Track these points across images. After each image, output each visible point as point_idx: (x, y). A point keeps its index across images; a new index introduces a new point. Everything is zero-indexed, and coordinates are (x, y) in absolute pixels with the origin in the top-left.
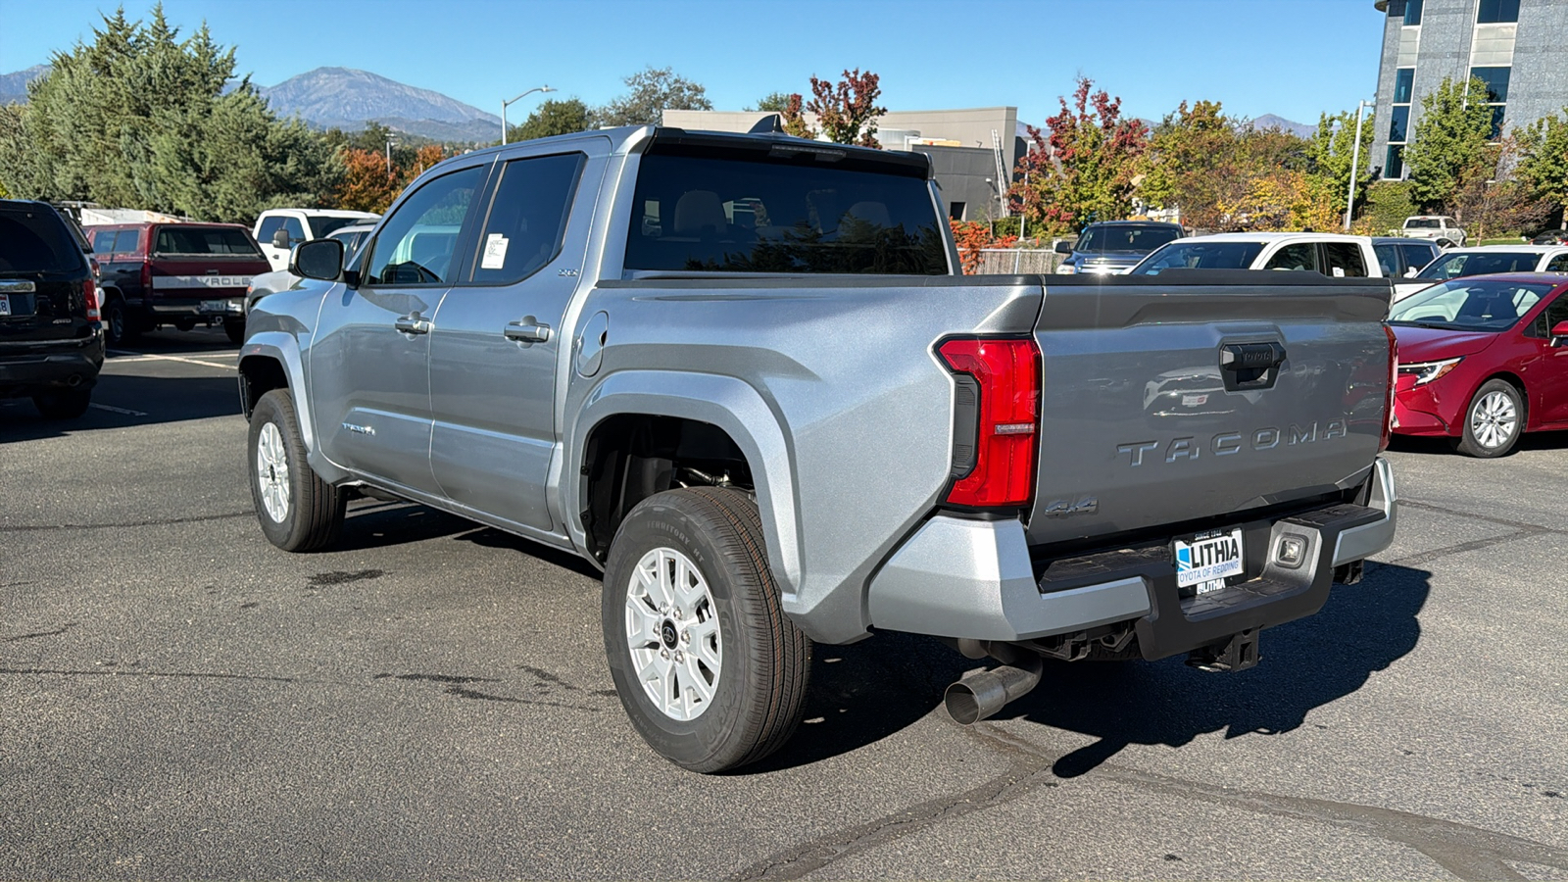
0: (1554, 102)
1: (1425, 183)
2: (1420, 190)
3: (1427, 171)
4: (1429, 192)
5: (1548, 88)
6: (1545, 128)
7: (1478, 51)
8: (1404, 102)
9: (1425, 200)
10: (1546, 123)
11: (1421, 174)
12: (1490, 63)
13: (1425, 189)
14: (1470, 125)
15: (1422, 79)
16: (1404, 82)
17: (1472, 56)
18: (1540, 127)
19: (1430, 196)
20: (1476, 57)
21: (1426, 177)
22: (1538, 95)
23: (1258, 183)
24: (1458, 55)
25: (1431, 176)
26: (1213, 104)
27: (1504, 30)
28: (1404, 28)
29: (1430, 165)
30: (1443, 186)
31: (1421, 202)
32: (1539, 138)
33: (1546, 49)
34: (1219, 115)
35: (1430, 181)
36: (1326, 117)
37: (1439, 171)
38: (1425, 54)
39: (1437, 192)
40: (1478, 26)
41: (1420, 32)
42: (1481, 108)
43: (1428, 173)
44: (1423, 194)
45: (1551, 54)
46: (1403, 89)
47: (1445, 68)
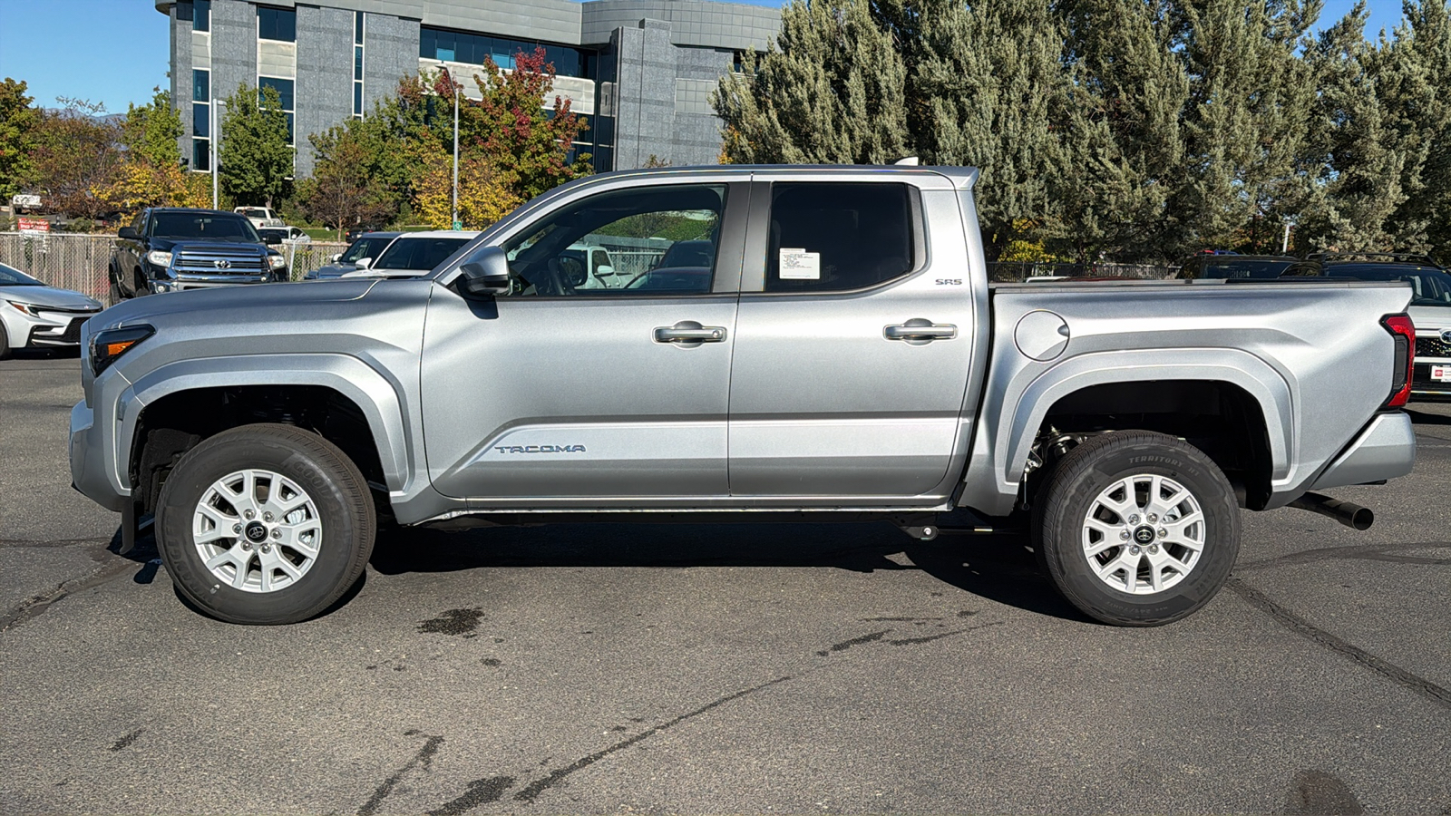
0: (335, 114)
1: (237, 176)
2: (234, 182)
3: (239, 166)
4: (242, 184)
5: (327, 103)
6: (335, 137)
7: (263, 63)
8: (203, 101)
9: (239, 192)
10: (335, 132)
11: (233, 168)
12: (275, 75)
13: (237, 182)
14: (270, 128)
15: (218, 82)
16: (199, 82)
17: (259, 67)
18: (331, 135)
19: (243, 188)
20: (262, 68)
21: (238, 172)
22: (320, 108)
23: (130, 170)
24: (246, 64)
25: (243, 170)
26: (18, 83)
27: (283, 48)
28: (194, 32)
29: (241, 160)
30: (254, 179)
31: (235, 194)
32: (331, 145)
33: (322, 69)
34: (26, 95)
35: (242, 175)
36: (135, 108)
37: (249, 166)
38: (218, 59)
39: (249, 185)
40: (260, 41)
41: (210, 38)
42: (277, 113)
43: (240, 168)
44: (236, 186)
45: (326, 74)
46: (199, 89)
47: (238, 75)
